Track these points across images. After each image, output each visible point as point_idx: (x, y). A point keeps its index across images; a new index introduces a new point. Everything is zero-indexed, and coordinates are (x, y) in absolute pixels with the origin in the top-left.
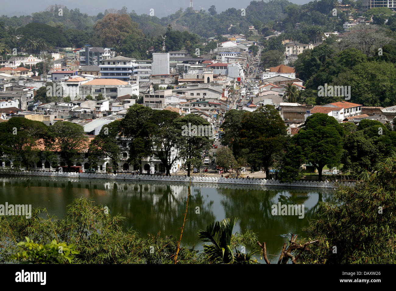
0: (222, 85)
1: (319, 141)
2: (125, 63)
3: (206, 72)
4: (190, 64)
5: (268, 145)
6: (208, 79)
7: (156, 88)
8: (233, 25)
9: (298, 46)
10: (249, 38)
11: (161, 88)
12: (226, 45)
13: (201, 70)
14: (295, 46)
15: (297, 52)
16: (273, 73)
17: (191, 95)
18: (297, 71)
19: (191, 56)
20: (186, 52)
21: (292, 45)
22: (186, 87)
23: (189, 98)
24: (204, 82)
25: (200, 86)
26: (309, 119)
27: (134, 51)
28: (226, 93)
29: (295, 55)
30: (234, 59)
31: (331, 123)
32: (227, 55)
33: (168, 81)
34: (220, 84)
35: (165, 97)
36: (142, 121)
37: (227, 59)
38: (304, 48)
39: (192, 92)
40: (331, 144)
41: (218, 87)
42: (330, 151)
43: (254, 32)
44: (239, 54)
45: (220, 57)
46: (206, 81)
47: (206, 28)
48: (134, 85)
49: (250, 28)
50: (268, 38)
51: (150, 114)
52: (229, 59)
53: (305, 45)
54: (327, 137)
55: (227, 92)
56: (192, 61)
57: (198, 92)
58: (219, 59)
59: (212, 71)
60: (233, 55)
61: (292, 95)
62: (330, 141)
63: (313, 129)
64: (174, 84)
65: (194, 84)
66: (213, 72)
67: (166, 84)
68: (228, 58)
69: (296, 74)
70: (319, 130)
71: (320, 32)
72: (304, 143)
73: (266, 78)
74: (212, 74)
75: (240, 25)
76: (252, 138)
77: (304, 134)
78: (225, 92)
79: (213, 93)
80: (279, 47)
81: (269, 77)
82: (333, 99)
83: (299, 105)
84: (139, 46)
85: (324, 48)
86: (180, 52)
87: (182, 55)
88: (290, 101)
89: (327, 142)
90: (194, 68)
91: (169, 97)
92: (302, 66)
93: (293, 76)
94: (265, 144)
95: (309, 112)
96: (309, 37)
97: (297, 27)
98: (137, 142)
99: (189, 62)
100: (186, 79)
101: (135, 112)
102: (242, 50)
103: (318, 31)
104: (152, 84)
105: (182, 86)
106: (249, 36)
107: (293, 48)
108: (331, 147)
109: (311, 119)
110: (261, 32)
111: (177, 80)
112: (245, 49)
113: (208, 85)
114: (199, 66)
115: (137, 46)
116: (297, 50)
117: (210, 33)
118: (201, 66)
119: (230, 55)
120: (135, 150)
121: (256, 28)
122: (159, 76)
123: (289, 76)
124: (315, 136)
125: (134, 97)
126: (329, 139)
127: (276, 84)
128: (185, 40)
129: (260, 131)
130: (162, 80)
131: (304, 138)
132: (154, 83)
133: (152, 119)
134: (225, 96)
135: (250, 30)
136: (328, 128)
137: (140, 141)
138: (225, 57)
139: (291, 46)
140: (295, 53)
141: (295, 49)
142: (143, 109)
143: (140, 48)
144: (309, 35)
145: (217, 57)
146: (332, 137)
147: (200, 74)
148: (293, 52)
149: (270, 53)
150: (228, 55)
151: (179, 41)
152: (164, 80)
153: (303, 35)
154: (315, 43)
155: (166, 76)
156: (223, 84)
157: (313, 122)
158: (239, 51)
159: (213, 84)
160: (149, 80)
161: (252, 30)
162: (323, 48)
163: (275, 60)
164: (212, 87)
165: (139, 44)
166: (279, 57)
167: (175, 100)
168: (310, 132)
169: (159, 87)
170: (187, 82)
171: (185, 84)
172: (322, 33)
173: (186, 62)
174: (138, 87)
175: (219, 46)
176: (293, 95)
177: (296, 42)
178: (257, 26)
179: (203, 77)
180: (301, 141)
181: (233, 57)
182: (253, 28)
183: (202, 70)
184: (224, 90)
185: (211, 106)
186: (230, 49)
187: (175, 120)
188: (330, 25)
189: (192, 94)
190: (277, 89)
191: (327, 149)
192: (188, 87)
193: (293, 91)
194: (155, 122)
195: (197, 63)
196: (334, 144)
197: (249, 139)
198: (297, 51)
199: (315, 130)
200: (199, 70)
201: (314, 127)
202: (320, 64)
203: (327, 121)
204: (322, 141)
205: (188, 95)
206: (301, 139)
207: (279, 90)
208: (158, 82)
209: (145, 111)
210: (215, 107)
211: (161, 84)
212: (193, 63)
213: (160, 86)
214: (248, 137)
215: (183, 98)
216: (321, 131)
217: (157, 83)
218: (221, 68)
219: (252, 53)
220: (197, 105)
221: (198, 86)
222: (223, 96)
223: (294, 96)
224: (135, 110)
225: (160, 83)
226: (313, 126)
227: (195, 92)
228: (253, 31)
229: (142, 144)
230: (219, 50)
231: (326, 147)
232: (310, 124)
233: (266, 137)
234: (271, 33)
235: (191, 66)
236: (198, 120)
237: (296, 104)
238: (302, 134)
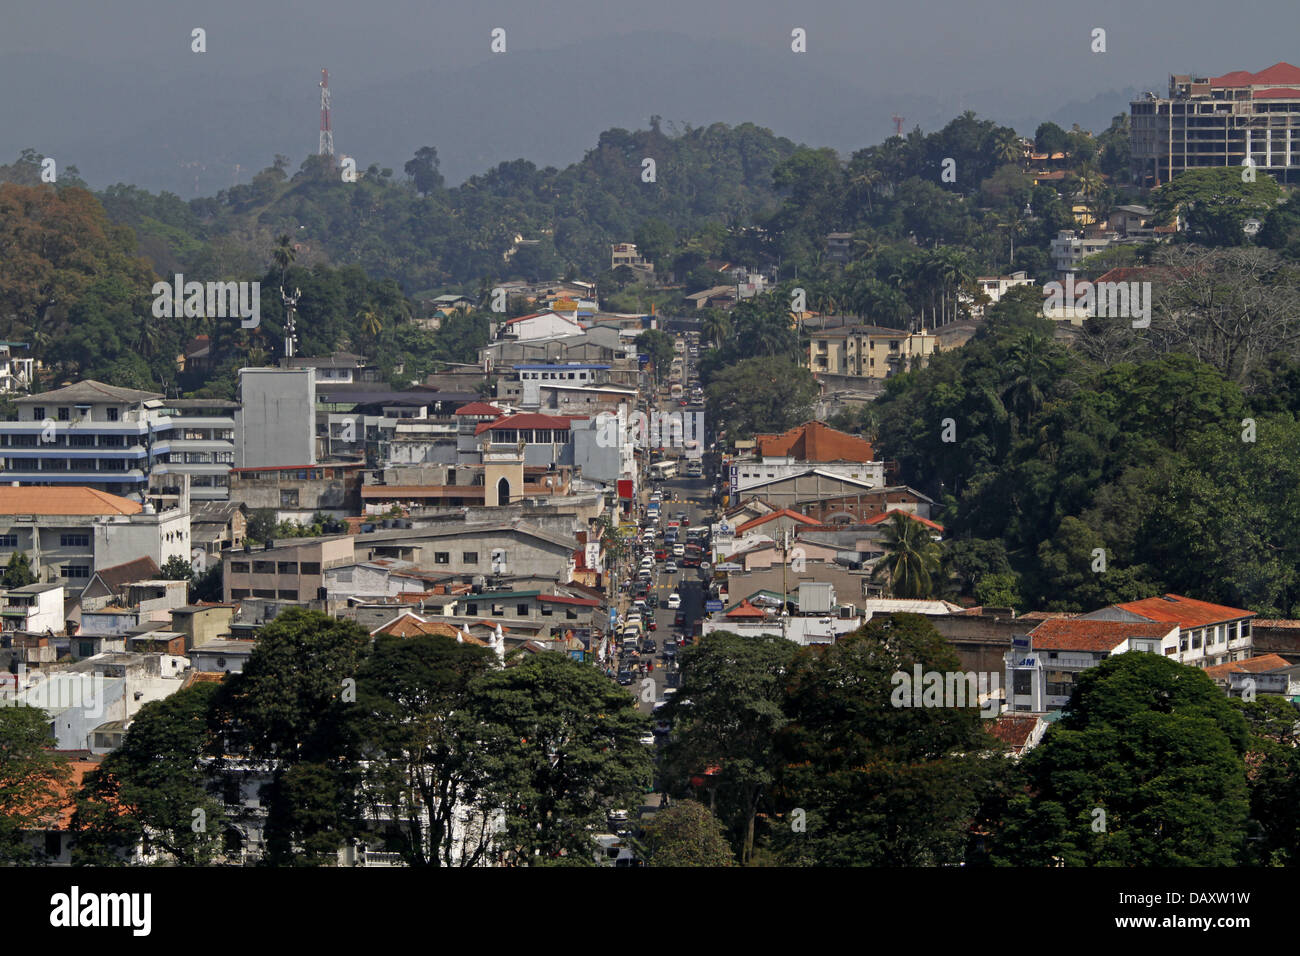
0: (574, 516)
1: (1137, 781)
2: (113, 415)
3: (495, 457)
4: (390, 415)
5: (908, 794)
6: (504, 486)
7: (261, 528)
8: (525, 237)
9: (865, 340)
10: (617, 299)
11: (286, 528)
12: (529, 330)
13: (448, 443)
14: (850, 340)
15: (859, 366)
16: (782, 462)
17: (437, 561)
18: (883, 453)
19: (384, 379)
20: (359, 362)
21: (838, 331)
22: (408, 526)
23: (436, 577)
24: (482, 501)
25: (473, 519)
26: (1091, 680)
27: (122, 353)
28: (593, 555)
29: (851, 378)
30: (583, 397)
31: (1195, 698)
32: (544, 376)
33: (310, 494)
34: (560, 511)
35: (325, 572)
36: (325, 685)
37: (548, 395)
38: (894, 345)
39: (440, 546)
40: (1201, 792)
41: (553, 525)
42: (1193, 823)
43: (638, 274)
44: (599, 371)
45: (513, 385)
46: (492, 498)
47: (401, 253)
48: (171, 514)
49: (616, 255)
50: (701, 299)
51: (361, 655)
52: (561, 397)
53: (895, 334)
54: (1179, 760)
55: (597, 547)
56: (396, 404)
57: (471, 545)
58: (512, 396)
59: (518, 452)
60: (571, 376)
61: (914, 564)
62: (1194, 780)
63: (1113, 725)
64: (343, 508)
65: (443, 512)
66: (522, 457)
67: (303, 510)
68: (555, 391)
69: (885, 466)
70: (1144, 728)
71: (958, 274)
72: (1073, 786)
73: (752, 482)
74: (519, 463)
75: (559, 240)
76: (836, 763)
77: (1073, 747)
78: (589, 547)
79: (536, 552)
80: (778, 342)
81: (764, 479)
82: (1101, 584)
83: (956, 609)
84: (144, 335)
85: (1023, 352)
86: (333, 363)
87: (344, 374)
88: (902, 591)
89: (1178, 785)
90: (416, 439)
91: (344, 570)
92: (921, 431)
93: (872, 476)
94: (895, 791)
95: (1026, 643)
96: (910, 298)
97: (832, 248)
98: (307, 782)
99: (385, 409)
100: (399, 488)
101: (290, 642)
102: (607, 353)
103: (949, 269)
104: (243, 508)
105: (391, 521)
106: (612, 291)
107: (845, 347)
108: (1200, 806)
109: (1101, 680)
110: (670, 270)
111: (357, 492)
112: (621, 348)
113: (497, 514)
114: (438, 429)
115: (135, 334)
116: (859, 354)
117: (419, 272)
118: (446, 429)
119: (561, 377)
120: (296, 816)
121: (646, 252)
122: (272, 471)
123: (855, 476)
124: (1126, 755)
125: (177, 570)
126: (1188, 771)
127: (808, 512)
128: (352, 306)
129: (870, 733)
130: (284, 492)
131: (1074, 766)
132: (250, 505)
133: (369, 675)
134: (589, 565)
135: (617, 260)
136: (1177, 721)
137: (317, 779)
138: (542, 388)
139: (834, 338)
140: (851, 369)
141: (852, 352)
142: (331, 632)
143: (148, 342)
144: (908, 290)
145: (502, 385)
146: (1199, 762)
147: (461, 466)
148: (845, 365)
149: (750, 370)
150: (553, 377)
151: (328, 312)
152: (295, 493)
153: (881, 289)
155: (305, 473)
156: (579, 511)
157: (1112, 693)
158: (594, 356)
159: (531, 512)
160: (223, 492)
161: (627, 260)
162: (1016, 349)
163: (775, 403)
164: (533, 527)
165: (143, 323)
166: (793, 390)
167: (368, 586)
168: (1100, 736)
169: (279, 523)
170: (404, 500)
171: (394, 511)
172: (967, 278)
173: (376, 410)
174: (184, 524)
175: (500, 337)
176: (917, 565)
177: (852, 318)
178: (653, 244)
179: (479, 480)
180: (1061, 780)
181: (576, 384)
182: (631, 250)
183: (453, 447)
184: (582, 538)
185: (549, 613)
186: (554, 347)
187: (477, 681)
188: (990, 245)
189: (443, 557)
190: (821, 534)
191: (1183, 815)
192: (417, 526)
193: (916, 546)
194: (384, 692)
195: (424, 411)
196: (1210, 791)
197: (820, 768)
198: (860, 359)
199: (1121, 728)
200: (439, 444)
201: (1121, 717)
202: (1008, 423)
203: (1177, 689)
204: (1158, 779)
205: (423, 556)
206: (1059, 770)
207: (829, 538)
208: (270, 499)
210: (570, 616)
211: (285, 509)
212: (405, 415)
213: (282, 517)
214: (816, 760)
215: (405, 576)
216: (1153, 734)
217: (264, 504)
218: (543, 436)
219: (647, 369)
220: (485, 608)
221: (463, 518)
222: (581, 568)
223: (924, 570)
225: (276, 504)
226: (1116, 710)
227: (456, 549)
228: (630, 265)
229: (327, 790)
230: (507, 355)
231: (1174, 807)
232: (1098, 701)
233: (897, 760)
234: (718, 275)
235: (401, 428)
236: (583, 682)
237: (938, 608)
238: (1064, 745)
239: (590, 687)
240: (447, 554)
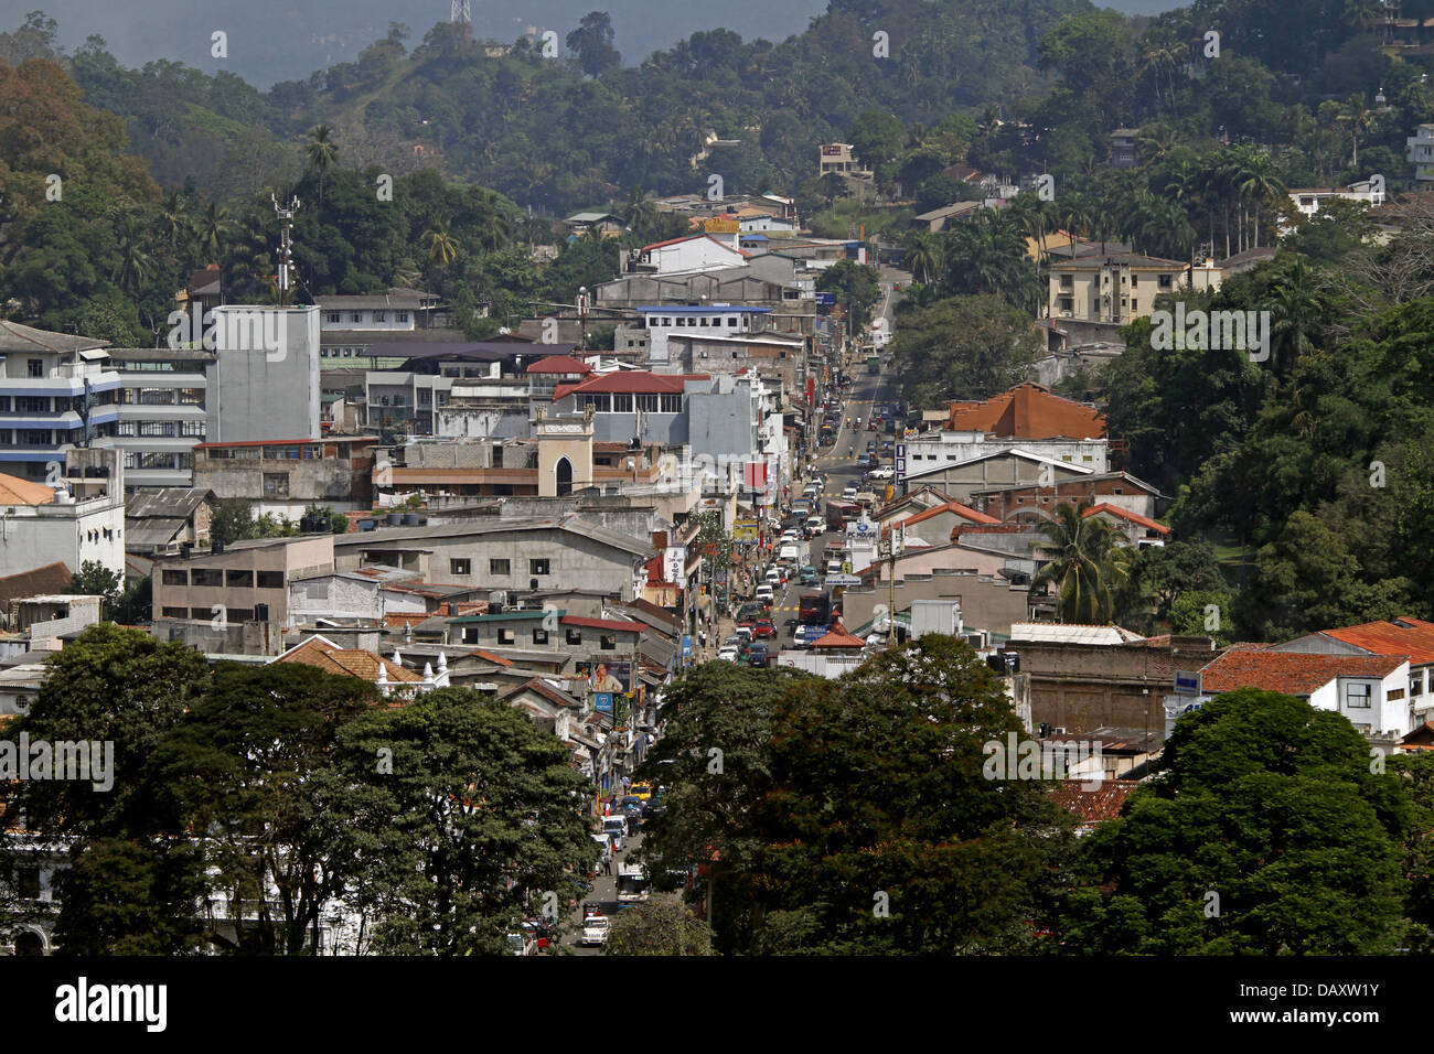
0: (649, 510)
1: (1251, 867)
2: (37, 369)
3: (552, 429)
4: (449, 374)
5: (933, 886)
6: (565, 469)
7: (230, 523)
8: (722, 134)
9: (1125, 273)
10: (821, 219)
11: (265, 526)
12: (674, 259)
13: (518, 412)
14: (1105, 274)
15: (1117, 311)
16: (967, 438)
17: (454, 571)
18: (1114, 428)
19: (460, 325)
20: (423, 301)
21: (1088, 262)
22: (423, 523)
23: (442, 592)
24: (535, 488)
25: (511, 513)
26: (1189, 729)
27: (97, 288)
28: (674, 562)
29: (1104, 327)
30: (728, 351)
31: (1329, 755)
32: (679, 322)
33: (307, 480)
34: (634, 504)
35: (291, 584)
36: (142, 732)
37: (680, 348)
38: (1165, 281)
39: (459, 551)
40: (1331, 884)
41: (622, 522)
42: (1320, 928)
43: (852, 185)
44: (756, 319)
45: (637, 335)
46: (548, 484)
47: (552, 156)
48: (96, 504)
49: (825, 159)
50: (936, 220)
51: (195, 692)
52: (697, 350)
53: (1167, 265)
54: (1304, 841)
55: (682, 553)
56: (460, 359)
57: (499, 550)
58: (634, 349)
59: (584, 422)
60: (717, 322)
61: (1087, 577)
62: (1325, 868)
63: (1215, 791)
64: (348, 499)
65: (472, 503)
66: (591, 430)
67: (295, 501)
68: (689, 341)
69: (1110, 446)
70: (1256, 795)
71: (1260, 185)
72: (1158, 876)
73: (925, 466)
74: (586, 438)
75: (767, 140)
76: (836, 843)
77: (1160, 821)
78: (669, 553)
79: (591, 560)
80: (1005, 277)
81: (942, 463)
83: (1133, 637)
84: (128, 262)
85: (1288, 287)
86: (388, 303)
87: (402, 316)
88: (1072, 613)
89: (1302, 875)
90: (477, 406)
91: (316, 581)
92: (1150, 396)
93: (1092, 459)
94: (920, 882)
95: (1194, 684)
96: (1194, 214)
97: (1119, 151)
98: (111, 867)
99: (443, 365)
100: (423, 471)
101: (95, 673)
102: (773, 290)
103: (1246, 177)
104: (210, 497)
105: (400, 515)
106: (818, 209)
107: (1097, 283)
108: (1331, 904)
109: (1201, 729)
110: (896, 179)
111: (367, 478)
112: (793, 285)
113: (558, 506)
114: (509, 392)
115: (118, 262)
116: (1116, 293)
117: (574, 183)
118: (520, 393)
119: (704, 323)
120: (96, 914)
121: (863, 155)
122: (252, 447)
123: (1067, 459)
124: (1231, 832)
125: (96, 580)
126: (1314, 856)
127: (986, 505)
128: (418, 225)
129: (882, 801)
130: (269, 476)
131: (1159, 848)
132: (219, 493)
133: (203, 720)
134: (669, 577)
135: (826, 166)
136: (1305, 787)
137: (125, 862)
138: (672, 338)
139: (1081, 270)
140: (1106, 315)
141: (1106, 290)
142: (151, 659)
143: (135, 273)
144: (1191, 207)
145: (622, 333)
146: (1331, 842)
147: (512, 441)
148: (1097, 308)
149: (949, 314)
150: (692, 323)
151: (383, 233)
152: (284, 477)
153: (1154, 205)
154: (1234, 251)
155: (300, 450)
156: (658, 503)
157: (1217, 747)
158: (755, 297)
159: (593, 504)
160: (186, 475)
161: (840, 166)
162: (1279, 283)
163: (983, 360)
164: (588, 525)
165: (127, 248)
166: (1008, 342)
167: (350, 603)
168: (1196, 807)
169: (255, 518)
170: (431, 488)
171: (414, 503)
172: (1271, 189)
173: (429, 366)
174: (116, 520)
175: (632, 268)
176: (1092, 577)
177: (1114, 245)
178: (873, 144)
179: (533, 461)
180: (1142, 867)
181: (723, 333)
182: (845, 153)
183: (521, 419)
184: (660, 540)
185: (577, 641)
186: (700, 283)
187: (347, 730)
188: (1324, 144)
189: (462, 566)
190: (990, 536)
191: (1306, 916)
192: (433, 522)
193: (1093, 552)
194: (221, 742)
195: (495, 368)
196: (1345, 884)
197: (815, 849)
198: (1118, 301)
199: (1226, 795)
200: (507, 413)
201: (1226, 781)
202: (1262, 384)
203: (1307, 742)
204: (1275, 866)
205: (434, 568)
206: (1140, 853)
207: (1002, 542)
208: (249, 486)
209: (162, 672)
210: (606, 645)
211: (270, 499)
212: (469, 373)
213: (257, 513)
214: (810, 839)
215: (401, 590)
216: (1268, 804)
217: (242, 493)
218: (647, 402)
219: (837, 313)
220: (489, 636)
221: (497, 513)
222: (657, 580)
223: (1102, 585)
224: (97, 663)
225: (258, 493)
226: (1218, 770)
227: (480, 555)
228: (844, 173)
229: (139, 877)
230: (635, 294)
231: (1295, 906)
232: (1195, 757)
233: (920, 838)
234: (962, 187)
235: (459, 391)
236: (494, 730)
237: (1109, 636)
238: (1144, 819)
239: (503, 737)
240: (468, 561)
